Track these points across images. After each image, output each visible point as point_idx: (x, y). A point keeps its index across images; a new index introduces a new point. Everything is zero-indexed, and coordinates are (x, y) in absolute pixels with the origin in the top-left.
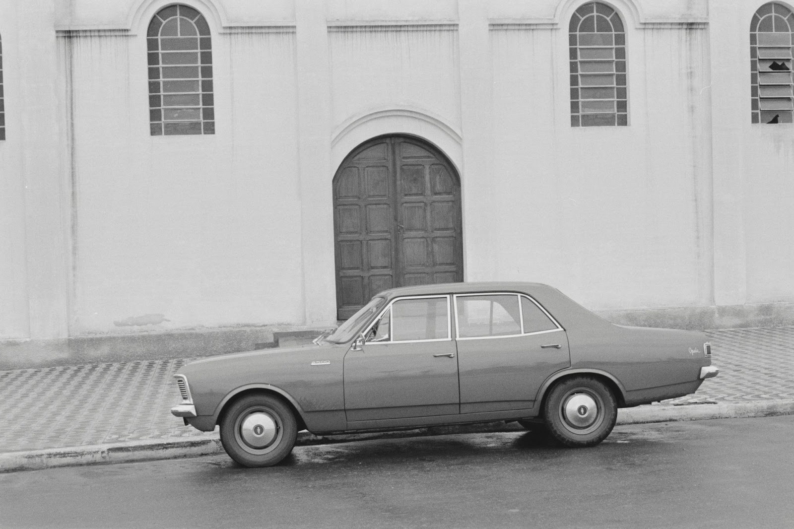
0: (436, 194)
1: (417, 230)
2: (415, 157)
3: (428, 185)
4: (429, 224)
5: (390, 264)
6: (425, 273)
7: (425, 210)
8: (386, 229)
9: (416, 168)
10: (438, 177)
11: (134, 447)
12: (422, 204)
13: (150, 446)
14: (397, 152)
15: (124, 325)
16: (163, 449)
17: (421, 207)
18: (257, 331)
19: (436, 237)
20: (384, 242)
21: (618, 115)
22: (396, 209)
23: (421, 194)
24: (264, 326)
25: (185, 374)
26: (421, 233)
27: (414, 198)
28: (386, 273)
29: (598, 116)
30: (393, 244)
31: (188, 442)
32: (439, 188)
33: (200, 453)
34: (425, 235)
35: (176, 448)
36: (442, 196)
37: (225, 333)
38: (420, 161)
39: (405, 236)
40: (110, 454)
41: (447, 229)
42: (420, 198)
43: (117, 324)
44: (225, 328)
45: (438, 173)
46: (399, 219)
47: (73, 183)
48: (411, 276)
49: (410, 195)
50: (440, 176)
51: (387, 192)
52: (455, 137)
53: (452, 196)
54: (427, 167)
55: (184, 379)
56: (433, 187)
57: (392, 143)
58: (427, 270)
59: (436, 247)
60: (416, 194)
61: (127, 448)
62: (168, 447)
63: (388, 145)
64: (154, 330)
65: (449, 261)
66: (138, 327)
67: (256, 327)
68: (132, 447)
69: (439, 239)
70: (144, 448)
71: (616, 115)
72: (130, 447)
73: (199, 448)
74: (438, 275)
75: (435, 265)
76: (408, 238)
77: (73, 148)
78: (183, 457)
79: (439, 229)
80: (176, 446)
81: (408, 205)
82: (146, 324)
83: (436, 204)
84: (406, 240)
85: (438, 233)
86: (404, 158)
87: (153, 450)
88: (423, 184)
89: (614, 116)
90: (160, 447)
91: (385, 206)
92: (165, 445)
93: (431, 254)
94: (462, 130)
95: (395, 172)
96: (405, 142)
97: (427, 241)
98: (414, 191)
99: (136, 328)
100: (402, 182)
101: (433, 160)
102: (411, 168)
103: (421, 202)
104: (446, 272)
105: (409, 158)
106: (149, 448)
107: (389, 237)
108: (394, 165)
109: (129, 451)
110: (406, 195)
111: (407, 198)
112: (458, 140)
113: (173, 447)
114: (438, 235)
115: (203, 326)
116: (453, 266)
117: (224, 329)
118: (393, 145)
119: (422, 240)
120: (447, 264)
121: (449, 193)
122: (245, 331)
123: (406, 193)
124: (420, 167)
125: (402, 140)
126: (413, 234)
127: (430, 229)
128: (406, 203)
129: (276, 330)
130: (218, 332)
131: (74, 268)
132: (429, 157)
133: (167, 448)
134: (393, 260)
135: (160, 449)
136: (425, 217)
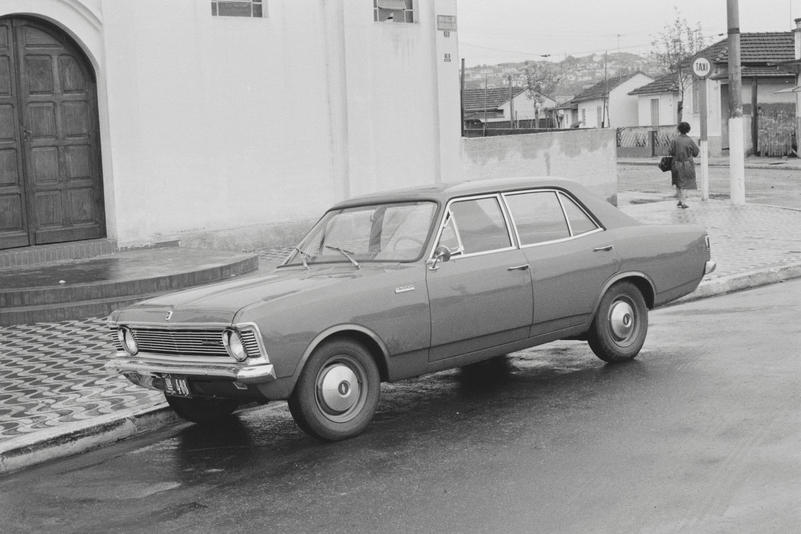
0: (66, 91)
1: (46, 136)
2: (39, 45)
3: (57, 80)
4: (60, 129)
5: (17, 179)
6: (57, 190)
7: (54, 111)
8: (10, 136)
9: (43, 58)
10: (68, 70)
11: (35, 444)
12: (51, 105)
13: (53, 439)
14: (19, 37)
16: (71, 441)
17: (49, 107)
19: (69, 145)
20: (9, 152)
21: (254, 5)
22: (20, 111)
23: (49, 92)
25: (255, 322)
26: (51, 141)
27: (42, 97)
28: (13, 191)
29: (235, 5)
30: (20, 154)
31: (98, 426)
32: (69, 84)
33: (115, 438)
34: (57, 143)
35: (87, 436)
36: (72, 94)
38: (47, 50)
39: (33, 144)
40: (4, 461)
41: (80, 135)
42: (48, 96)
45: (68, 65)
46: (25, 124)
48: (42, 194)
49: (37, 92)
50: (70, 69)
51: (10, 90)
52: (92, 20)
53: (84, 94)
54: (55, 58)
55: (255, 329)
56: (63, 82)
57: (14, 25)
58: (61, 186)
59: (69, 157)
60: (42, 92)
61: (26, 447)
62: (77, 437)
63: (7, 28)
65: (84, 175)
68: (31, 445)
69: (71, 148)
70: (48, 444)
71: (252, 5)
72: (29, 446)
73: (114, 431)
74: (73, 191)
75: (69, 178)
76: (36, 147)
78: (97, 449)
79: (72, 136)
80: (86, 433)
81: (35, 105)
83: (66, 104)
84: (34, 150)
85: (70, 140)
86: (27, 45)
87: (59, 445)
88: (52, 79)
89: (250, 6)
90: (67, 439)
91: (8, 106)
92: (73, 434)
93: (62, 165)
94: (101, 12)
95: (18, 63)
96: (28, 26)
97: (58, 149)
98: (41, 87)
100: (27, 75)
101: (62, 49)
102: (37, 58)
103: (49, 102)
104: (81, 188)
105: (33, 46)
106: (52, 443)
107: (14, 146)
108: (17, 55)
109: (30, 451)
110: (32, 93)
111: (33, 97)
112: (96, 24)
113: (82, 436)
114: (70, 142)
116: (90, 180)
118: (14, 29)
119: (53, 149)
120: (82, 178)
121: (81, 91)
123: (32, 90)
124: (47, 58)
125: (24, 23)
126: (41, 141)
127: (61, 135)
128: (32, 102)
132: (56, 46)
133: (75, 439)
134: (21, 175)
135: (67, 442)
136: (55, 121)
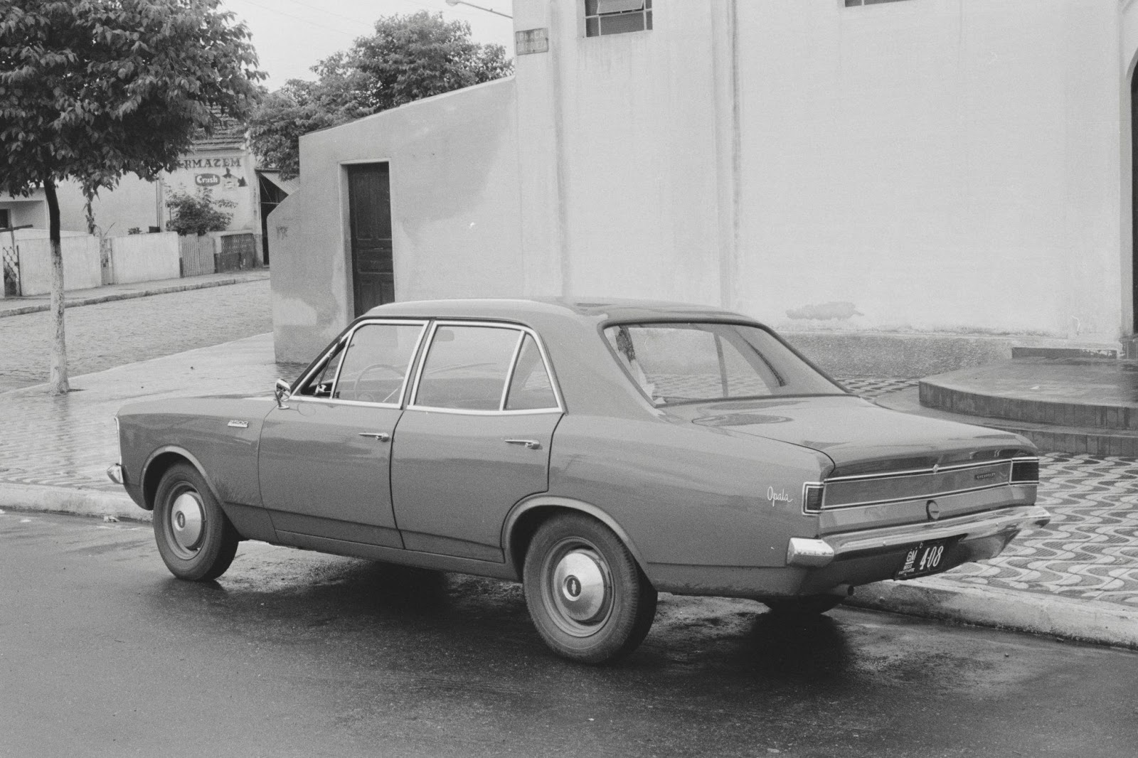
15: (801, 317)
18: (985, 342)
24: (1005, 334)
37: (936, 341)
43: (792, 315)
44: (943, 333)
47: (735, 90)
64: (840, 329)
66: (819, 321)
67: (992, 334)
77: (735, 36)
82: (829, 318)
99: (816, 323)
115: (910, 328)
117: (939, 336)
122: (967, 342)
129: (1017, 343)
130: (926, 340)
131: (736, 224)
